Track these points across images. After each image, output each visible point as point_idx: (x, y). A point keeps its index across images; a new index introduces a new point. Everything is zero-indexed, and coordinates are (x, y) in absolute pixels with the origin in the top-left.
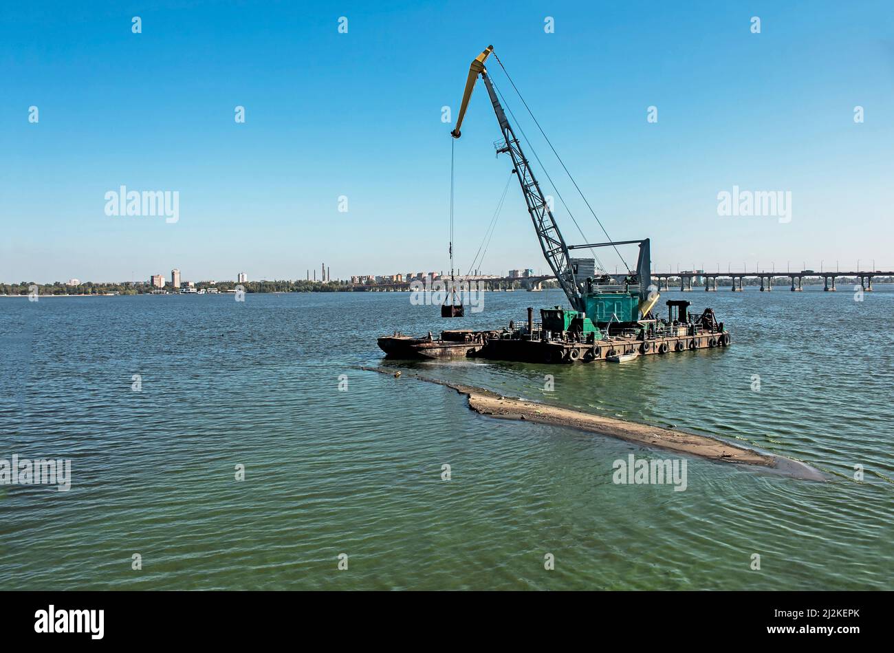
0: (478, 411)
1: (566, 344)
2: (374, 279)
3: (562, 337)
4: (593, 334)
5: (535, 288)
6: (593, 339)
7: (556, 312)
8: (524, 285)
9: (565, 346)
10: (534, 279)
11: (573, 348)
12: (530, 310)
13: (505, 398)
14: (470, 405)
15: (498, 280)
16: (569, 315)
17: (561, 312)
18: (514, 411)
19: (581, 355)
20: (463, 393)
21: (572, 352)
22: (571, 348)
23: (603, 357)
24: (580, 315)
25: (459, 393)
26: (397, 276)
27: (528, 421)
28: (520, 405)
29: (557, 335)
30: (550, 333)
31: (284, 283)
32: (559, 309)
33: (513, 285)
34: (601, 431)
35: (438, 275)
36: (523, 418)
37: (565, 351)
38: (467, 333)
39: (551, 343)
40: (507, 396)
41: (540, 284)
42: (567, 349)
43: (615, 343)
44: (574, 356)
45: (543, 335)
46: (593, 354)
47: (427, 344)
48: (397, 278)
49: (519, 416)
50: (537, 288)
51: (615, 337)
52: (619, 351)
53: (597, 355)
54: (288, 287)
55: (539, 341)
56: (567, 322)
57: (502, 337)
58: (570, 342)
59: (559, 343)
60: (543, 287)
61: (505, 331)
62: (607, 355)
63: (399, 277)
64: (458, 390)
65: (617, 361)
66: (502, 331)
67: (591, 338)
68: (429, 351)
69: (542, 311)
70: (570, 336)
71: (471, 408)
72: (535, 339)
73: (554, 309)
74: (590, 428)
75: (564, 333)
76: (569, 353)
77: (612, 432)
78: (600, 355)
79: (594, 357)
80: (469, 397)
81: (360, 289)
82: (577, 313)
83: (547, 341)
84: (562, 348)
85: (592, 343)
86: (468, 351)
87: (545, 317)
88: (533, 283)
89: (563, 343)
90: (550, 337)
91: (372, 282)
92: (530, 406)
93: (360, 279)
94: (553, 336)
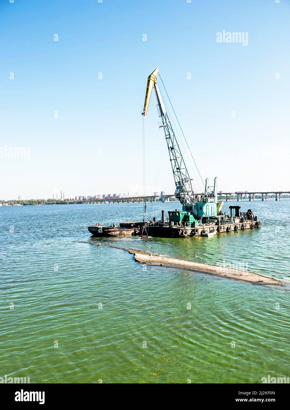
0: (139, 262)
1: (181, 228)
2: (86, 198)
3: (179, 224)
4: (194, 222)
5: (166, 200)
6: (194, 225)
7: (176, 212)
8: (160, 200)
10: (165, 196)
11: (185, 229)
12: (163, 212)
13: (152, 255)
14: (135, 259)
15: (148, 197)
16: (182, 214)
17: (178, 212)
18: (157, 262)
19: (189, 232)
20: (131, 253)
21: (184, 232)
23: (200, 234)
24: (187, 214)
25: (130, 253)
26: (98, 196)
27: (164, 266)
28: (160, 259)
29: (177, 223)
30: (173, 223)
31: (42, 200)
32: (177, 211)
33: (155, 199)
34: (199, 270)
35: (118, 195)
36: (161, 265)
37: (181, 231)
38: (132, 223)
39: (174, 227)
40: (153, 254)
41: (168, 199)
42: (182, 230)
43: (205, 227)
44: (185, 233)
45: (170, 224)
46: (194, 232)
47: (113, 229)
48: (98, 197)
49: (159, 264)
50: (167, 201)
51: (205, 224)
52: (207, 231)
53: (197, 233)
54: (44, 202)
55: (168, 226)
56: (182, 217)
57: (150, 225)
58: (183, 227)
59: (178, 227)
60: (170, 200)
61: (151, 222)
62: (201, 233)
63: (99, 196)
64: (129, 252)
65: (207, 236)
66: (149, 222)
68: (113, 233)
69: (169, 212)
70: (183, 224)
71: (136, 261)
72: (166, 226)
74: (194, 269)
75: (180, 222)
77: (205, 271)
78: (198, 233)
79: (195, 234)
80: (135, 255)
81: (80, 203)
82: (186, 212)
83: (172, 226)
84: (179, 230)
85: (194, 227)
86: (132, 233)
87: (170, 215)
88: (165, 198)
89: (179, 227)
90: (173, 224)
91: (85, 199)
92: (165, 259)
93: (80, 198)
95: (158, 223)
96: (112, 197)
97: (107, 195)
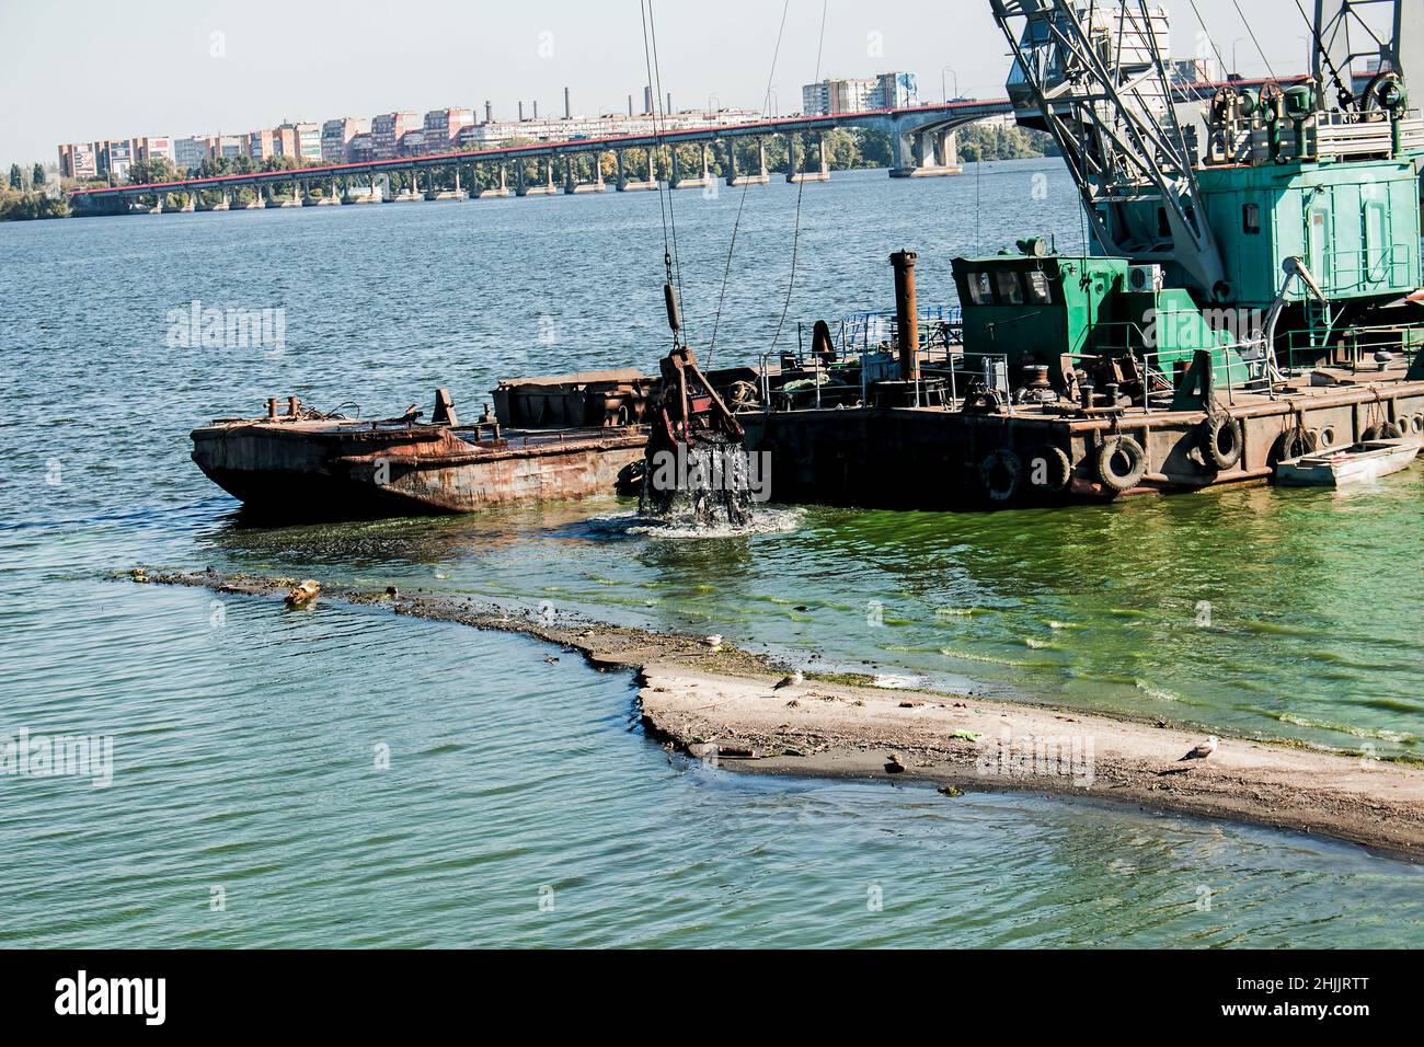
0: (682, 748)
1: (1080, 415)
2: (169, 153)
3: (1059, 384)
4: (1202, 358)
5: (929, 160)
6: (1206, 385)
7: (1024, 268)
8: (875, 151)
9: (1077, 425)
10: (921, 120)
11: (1111, 431)
12: (900, 262)
13: (808, 677)
14: (647, 721)
15: (756, 131)
16: (1085, 281)
17: (1050, 266)
18: (857, 738)
19: (1154, 458)
20: (610, 667)
21: (1110, 451)
22: (1104, 432)
23: (1258, 465)
24: (1138, 278)
25: (596, 666)
26: (277, 133)
27: (918, 779)
28: (877, 709)
29: (1035, 374)
30: (1001, 367)
32: (1041, 252)
33: (826, 153)
34: (1261, 811)
35: (466, 120)
36: (893, 768)
37: (1078, 447)
38: (613, 385)
39: (1010, 411)
40: (816, 667)
41: (951, 141)
42: (1088, 435)
43: (1309, 396)
44: (1120, 467)
45: (968, 379)
46: (1207, 453)
47: (425, 448)
48: (279, 146)
49: (878, 760)
50: (939, 161)
51: (1306, 372)
52: (1329, 434)
53: (1228, 458)
55: (955, 405)
56: (1081, 309)
57: (778, 399)
58: (1098, 403)
59: (1046, 411)
60: (967, 155)
61: (792, 369)
62: (1276, 453)
63: (288, 138)
64: (586, 654)
65: (1323, 480)
66: (775, 369)
67: (1195, 375)
68: (432, 479)
69: (961, 269)
70: (1099, 375)
71: (654, 734)
72: (935, 400)
73: (1014, 254)
74: (1209, 800)
75: (1067, 363)
76: (1094, 454)
77: (1316, 814)
78: (1243, 455)
79: (1213, 467)
80: (641, 681)
81: (107, 204)
82: (1120, 266)
83: (991, 404)
84: (1062, 436)
85: (1202, 403)
86: (626, 474)
87: (975, 293)
88: (919, 136)
89: (1063, 412)
90: (1002, 384)
91: (159, 168)
92: (927, 710)
93: (103, 159)
94: (1018, 378)
95: (852, 373)
96: (417, 140)
97: (366, 128)
